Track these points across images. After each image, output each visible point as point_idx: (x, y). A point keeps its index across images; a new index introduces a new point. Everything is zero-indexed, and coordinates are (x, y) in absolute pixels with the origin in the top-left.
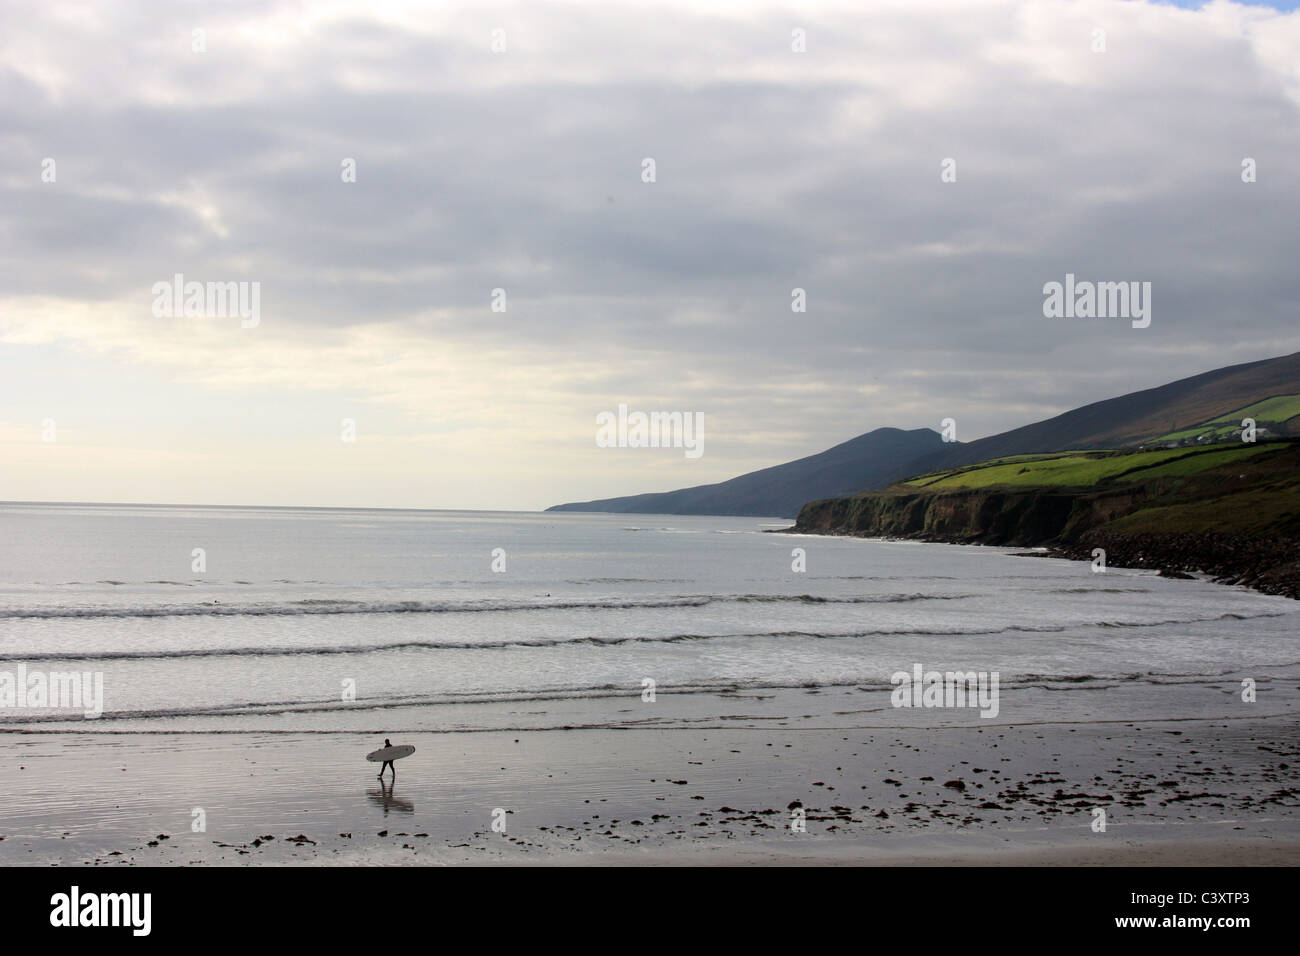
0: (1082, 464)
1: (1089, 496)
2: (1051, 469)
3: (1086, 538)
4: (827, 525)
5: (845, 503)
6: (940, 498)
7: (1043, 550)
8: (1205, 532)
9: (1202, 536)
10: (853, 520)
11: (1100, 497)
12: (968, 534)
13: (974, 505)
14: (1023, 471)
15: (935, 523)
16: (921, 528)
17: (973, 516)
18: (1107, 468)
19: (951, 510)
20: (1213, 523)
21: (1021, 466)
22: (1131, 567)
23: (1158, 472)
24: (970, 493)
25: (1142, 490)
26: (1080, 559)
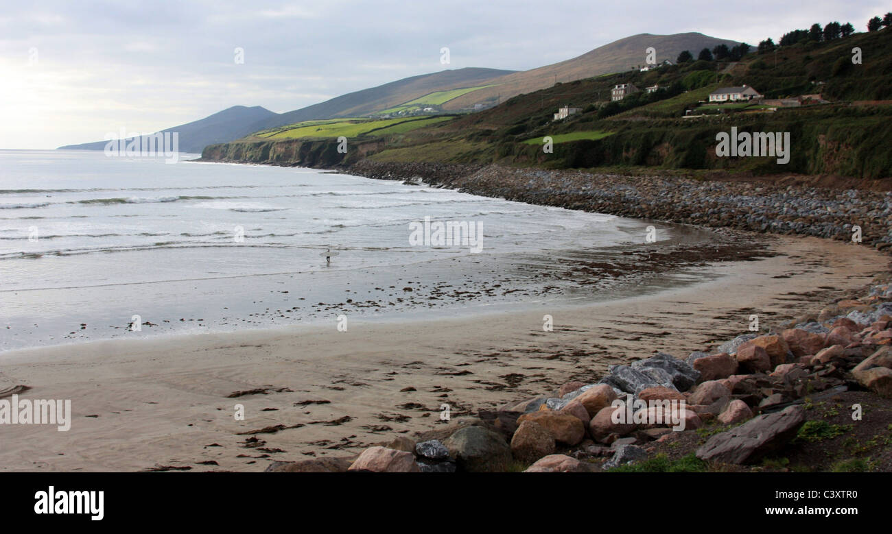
0: (348, 127)
1: (356, 143)
2: (333, 129)
3: (359, 164)
4: (218, 157)
5: (227, 146)
6: (277, 143)
7: (335, 171)
8: (421, 162)
9: (420, 164)
10: (232, 155)
11: (362, 144)
12: (292, 162)
13: (296, 148)
14: (319, 130)
15: (275, 156)
16: (268, 159)
17: (295, 152)
18: (362, 128)
19: (283, 150)
20: (425, 157)
21: (317, 127)
22: (384, 179)
23: (387, 131)
24: (293, 140)
25: (382, 140)
26: (357, 175)
